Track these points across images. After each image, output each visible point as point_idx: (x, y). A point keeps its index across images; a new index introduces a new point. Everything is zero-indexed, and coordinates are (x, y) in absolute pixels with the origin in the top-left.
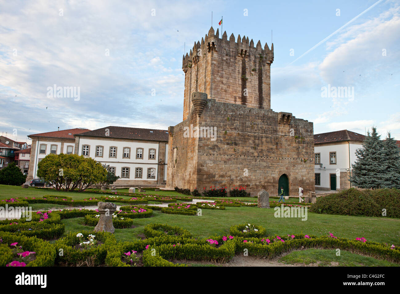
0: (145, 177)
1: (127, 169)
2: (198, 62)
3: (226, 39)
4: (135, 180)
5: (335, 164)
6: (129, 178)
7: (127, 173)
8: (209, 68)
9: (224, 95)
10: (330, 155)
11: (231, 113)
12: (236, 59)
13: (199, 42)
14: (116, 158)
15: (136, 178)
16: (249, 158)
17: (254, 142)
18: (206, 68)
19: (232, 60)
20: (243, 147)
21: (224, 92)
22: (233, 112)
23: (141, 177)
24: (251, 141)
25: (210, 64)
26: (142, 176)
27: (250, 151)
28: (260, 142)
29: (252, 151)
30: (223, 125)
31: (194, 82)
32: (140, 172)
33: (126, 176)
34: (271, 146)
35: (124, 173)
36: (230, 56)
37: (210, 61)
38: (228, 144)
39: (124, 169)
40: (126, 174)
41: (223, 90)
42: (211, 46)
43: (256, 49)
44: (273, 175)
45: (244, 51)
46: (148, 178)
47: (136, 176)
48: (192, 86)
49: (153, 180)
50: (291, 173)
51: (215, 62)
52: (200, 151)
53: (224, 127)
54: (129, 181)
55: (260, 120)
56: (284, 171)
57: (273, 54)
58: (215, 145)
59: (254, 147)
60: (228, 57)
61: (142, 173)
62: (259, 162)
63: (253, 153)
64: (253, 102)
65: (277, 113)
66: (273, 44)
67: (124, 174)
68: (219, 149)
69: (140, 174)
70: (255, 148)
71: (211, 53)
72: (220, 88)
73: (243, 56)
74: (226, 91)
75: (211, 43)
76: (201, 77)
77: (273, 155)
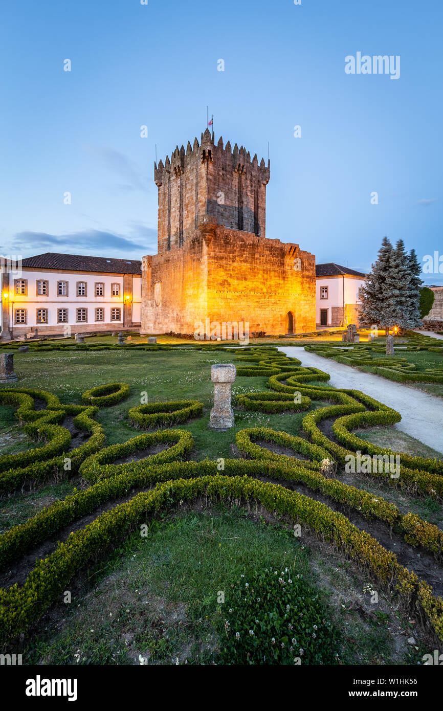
0: (107, 319)
1: (84, 311)
2: (183, 174)
3: (222, 147)
4: (96, 325)
5: (327, 298)
6: (86, 321)
7: (84, 315)
8: (204, 184)
9: (220, 219)
10: (321, 290)
11: (241, 243)
12: (233, 175)
13: (183, 147)
14: (68, 296)
15: (96, 321)
16: (259, 294)
17: (263, 276)
18: (197, 184)
19: (228, 176)
20: (253, 282)
21: (221, 216)
22: (242, 241)
23: (102, 319)
24: (260, 276)
25: (205, 179)
26: (104, 318)
27: (260, 287)
28: (268, 276)
29: (261, 286)
30: (233, 256)
31: (176, 201)
32: (101, 313)
33: (83, 319)
34: (278, 282)
35: (80, 315)
36: (226, 171)
37: (204, 175)
38: (238, 279)
39: (80, 311)
40: (83, 317)
41: (220, 214)
42: (207, 154)
43: (253, 164)
44: (281, 313)
45: (241, 165)
46: (111, 320)
47: (97, 319)
48: (172, 205)
49: (119, 322)
50: (297, 310)
51: (211, 177)
52: (209, 287)
53: (233, 259)
54: (88, 326)
55: (268, 252)
56: (290, 307)
57: (269, 171)
58: (225, 280)
59: (262, 282)
60: (224, 172)
61: (104, 315)
62: (268, 298)
63: (262, 289)
64: (249, 230)
65: (284, 244)
66: (269, 160)
67: (80, 317)
68: (229, 285)
69: (101, 316)
70: (264, 283)
71: (206, 164)
72: (217, 210)
73: (240, 172)
74: (222, 215)
75: (207, 151)
76: (189, 195)
77: (280, 291)
